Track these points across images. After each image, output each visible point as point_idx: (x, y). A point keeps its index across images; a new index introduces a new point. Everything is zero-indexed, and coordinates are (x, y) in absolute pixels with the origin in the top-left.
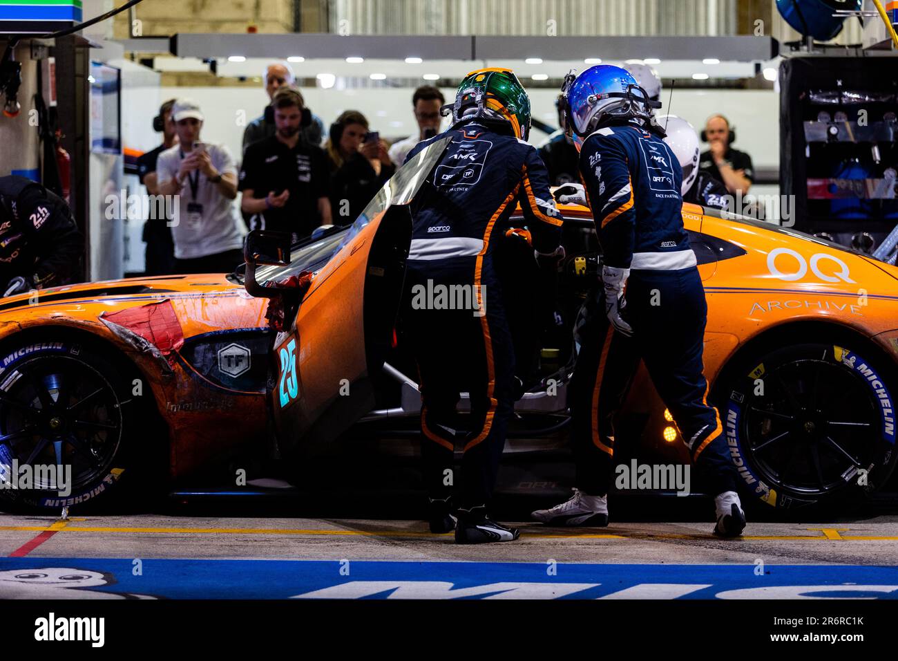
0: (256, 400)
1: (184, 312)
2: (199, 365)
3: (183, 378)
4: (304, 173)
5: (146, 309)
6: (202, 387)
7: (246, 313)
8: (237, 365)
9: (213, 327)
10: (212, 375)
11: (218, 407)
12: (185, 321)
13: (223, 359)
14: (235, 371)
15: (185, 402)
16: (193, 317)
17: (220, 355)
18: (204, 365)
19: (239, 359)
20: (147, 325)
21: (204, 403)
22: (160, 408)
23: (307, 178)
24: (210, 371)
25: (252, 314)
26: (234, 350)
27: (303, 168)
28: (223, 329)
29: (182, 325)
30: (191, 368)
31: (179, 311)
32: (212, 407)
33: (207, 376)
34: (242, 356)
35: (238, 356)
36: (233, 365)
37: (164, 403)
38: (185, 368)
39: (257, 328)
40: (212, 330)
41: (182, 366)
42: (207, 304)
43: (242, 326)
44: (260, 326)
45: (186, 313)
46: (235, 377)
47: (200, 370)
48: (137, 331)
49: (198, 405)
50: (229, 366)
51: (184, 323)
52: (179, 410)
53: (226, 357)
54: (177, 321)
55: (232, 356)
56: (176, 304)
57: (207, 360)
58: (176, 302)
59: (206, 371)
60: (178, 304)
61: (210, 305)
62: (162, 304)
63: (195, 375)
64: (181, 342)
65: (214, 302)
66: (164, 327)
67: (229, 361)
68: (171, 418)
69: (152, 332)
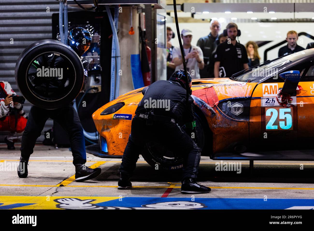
0: (245, 124)
1: (218, 91)
2: (224, 111)
3: (218, 115)
4: (239, 55)
5: (204, 90)
6: (226, 119)
7: (241, 91)
8: (238, 111)
9: (229, 97)
10: (229, 114)
11: (231, 126)
12: (219, 94)
13: (233, 108)
14: (238, 113)
15: (219, 124)
16: (221, 93)
17: (232, 107)
18: (226, 110)
19: (239, 108)
20: (205, 95)
21: (226, 124)
22: (210, 126)
23: (240, 57)
24: (228, 112)
25: (244, 92)
26: (237, 105)
27: (239, 53)
28: (233, 97)
29: (218, 96)
30: (222, 112)
31: (217, 90)
32: (229, 126)
33: (227, 115)
34: (240, 107)
35: (238, 107)
36: (237, 111)
37: (211, 125)
38: (219, 111)
39: (245, 97)
40: (229, 98)
41: (218, 111)
42: (226, 88)
43: (240, 96)
44: (246, 96)
45: (219, 91)
46: (237, 115)
47: (225, 112)
48: (201, 98)
49: (224, 125)
50: (235, 111)
51: (218, 95)
52: (217, 127)
53: (234, 107)
54: (216, 94)
55: (236, 107)
56: (215, 88)
57: (227, 109)
58: (215, 87)
59: (227, 113)
60: (216, 88)
61: (228, 88)
62: (210, 88)
63: (223, 114)
64: (218, 102)
65: (229, 87)
66: (211, 96)
67: (235, 109)
68: (214, 130)
69: (207, 98)
